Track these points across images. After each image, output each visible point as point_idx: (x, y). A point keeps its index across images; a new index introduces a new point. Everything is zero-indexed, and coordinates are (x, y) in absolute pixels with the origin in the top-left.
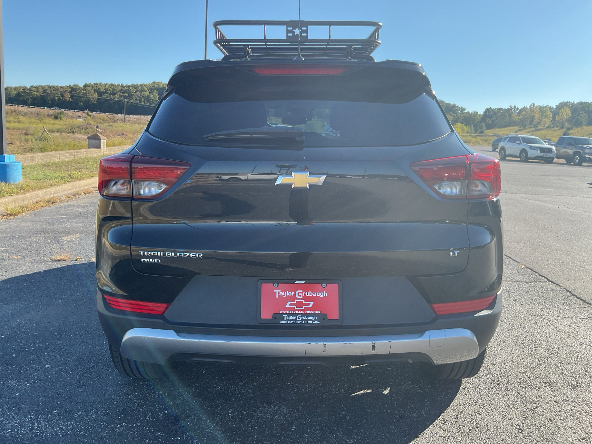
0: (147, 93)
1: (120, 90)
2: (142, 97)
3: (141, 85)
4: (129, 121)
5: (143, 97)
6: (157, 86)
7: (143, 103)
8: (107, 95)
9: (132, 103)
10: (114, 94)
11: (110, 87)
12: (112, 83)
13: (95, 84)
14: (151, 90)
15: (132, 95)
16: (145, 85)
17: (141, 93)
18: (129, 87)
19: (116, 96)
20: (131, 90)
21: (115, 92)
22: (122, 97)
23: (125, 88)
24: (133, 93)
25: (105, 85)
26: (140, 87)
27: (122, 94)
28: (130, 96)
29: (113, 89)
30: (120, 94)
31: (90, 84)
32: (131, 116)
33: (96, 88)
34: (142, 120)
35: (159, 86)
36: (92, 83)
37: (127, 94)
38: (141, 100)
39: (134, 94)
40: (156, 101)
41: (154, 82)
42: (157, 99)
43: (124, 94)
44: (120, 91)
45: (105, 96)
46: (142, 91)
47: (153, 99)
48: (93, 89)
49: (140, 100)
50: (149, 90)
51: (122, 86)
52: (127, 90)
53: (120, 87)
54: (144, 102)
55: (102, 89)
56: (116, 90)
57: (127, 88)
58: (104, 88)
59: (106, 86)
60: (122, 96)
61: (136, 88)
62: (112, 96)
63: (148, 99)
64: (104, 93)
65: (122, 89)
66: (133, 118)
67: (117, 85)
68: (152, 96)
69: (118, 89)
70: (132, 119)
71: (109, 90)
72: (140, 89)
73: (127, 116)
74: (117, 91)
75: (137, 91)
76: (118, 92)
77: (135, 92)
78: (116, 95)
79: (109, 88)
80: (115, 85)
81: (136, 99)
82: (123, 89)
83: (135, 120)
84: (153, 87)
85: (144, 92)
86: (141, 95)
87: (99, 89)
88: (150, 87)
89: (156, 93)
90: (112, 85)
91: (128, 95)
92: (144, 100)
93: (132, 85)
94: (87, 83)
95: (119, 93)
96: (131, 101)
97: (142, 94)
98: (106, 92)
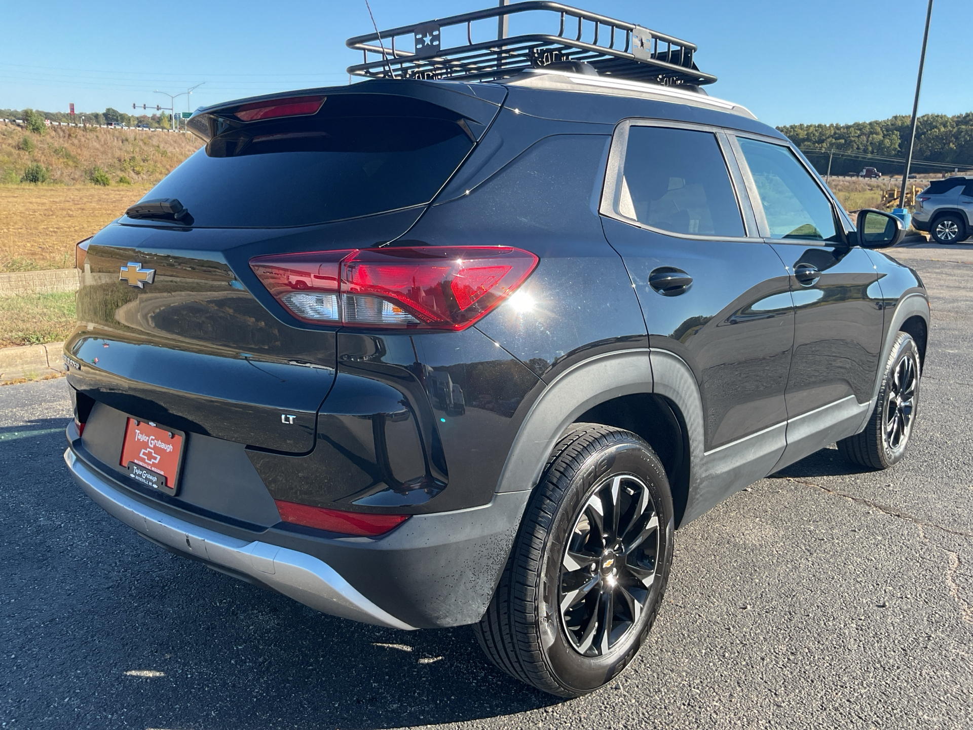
0: (880, 137)
1: (832, 134)
2: (868, 144)
3: (870, 124)
4: (836, 186)
5: (871, 143)
6: (899, 123)
7: (869, 156)
8: (809, 143)
9: (849, 156)
10: (821, 141)
11: (816, 131)
12: (820, 123)
13: (792, 127)
14: (887, 131)
15: (851, 141)
16: (877, 124)
17: (869, 137)
18: (848, 127)
19: (824, 145)
20: (851, 133)
21: (824, 137)
22: (834, 146)
23: (842, 130)
24: (853, 139)
25: (809, 127)
26: (869, 127)
27: (834, 141)
28: (848, 144)
29: (820, 133)
30: (831, 141)
31: (784, 127)
32: (841, 178)
33: (792, 134)
34: (859, 184)
35: (903, 123)
36: (788, 126)
37: (843, 141)
38: (867, 149)
39: (856, 139)
40: (895, 149)
41: (896, 117)
42: (897, 146)
43: (838, 141)
44: (831, 136)
45: (804, 146)
46: (871, 133)
47: (888, 147)
48: (788, 135)
49: (865, 151)
50: (885, 132)
51: (838, 128)
52: (844, 133)
53: (832, 129)
54: (872, 153)
55: (803, 134)
56: (825, 135)
57: (845, 131)
58: (806, 132)
59: (809, 129)
60: (834, 143)
61: (860, 130)
62: (817, 145)
63: (880, 147)
64: (804, 140)
65: (835, 133)
66: (843, 181)
67: (828, 126)
68: (887, 142)
69: (828, 133)
70: (841, 183)
71: (814, 135)
72: (867, 130)
73: (834, 177)
74: (827, 135)
75: (862, 134)
76: (829, 137)
77: (859, 137)
78: (823, 142)
79: (814, 132)
80: (825, 125)
81: (858, 148)
82: (837, 131)
83: (848, 184)
84: (892, 125)
85: (874, 135)
86: (867, 142)
87: (797, 134)
88: (888, 125)
89: (897, 135)
90: (820, 126)
91: (845, 141)
92: (873, 149)
93: (854, 124)
94: (780, 126)
95: (829, 140)
96: (849, 152)
97: (870, 139)
98: (808, 139)
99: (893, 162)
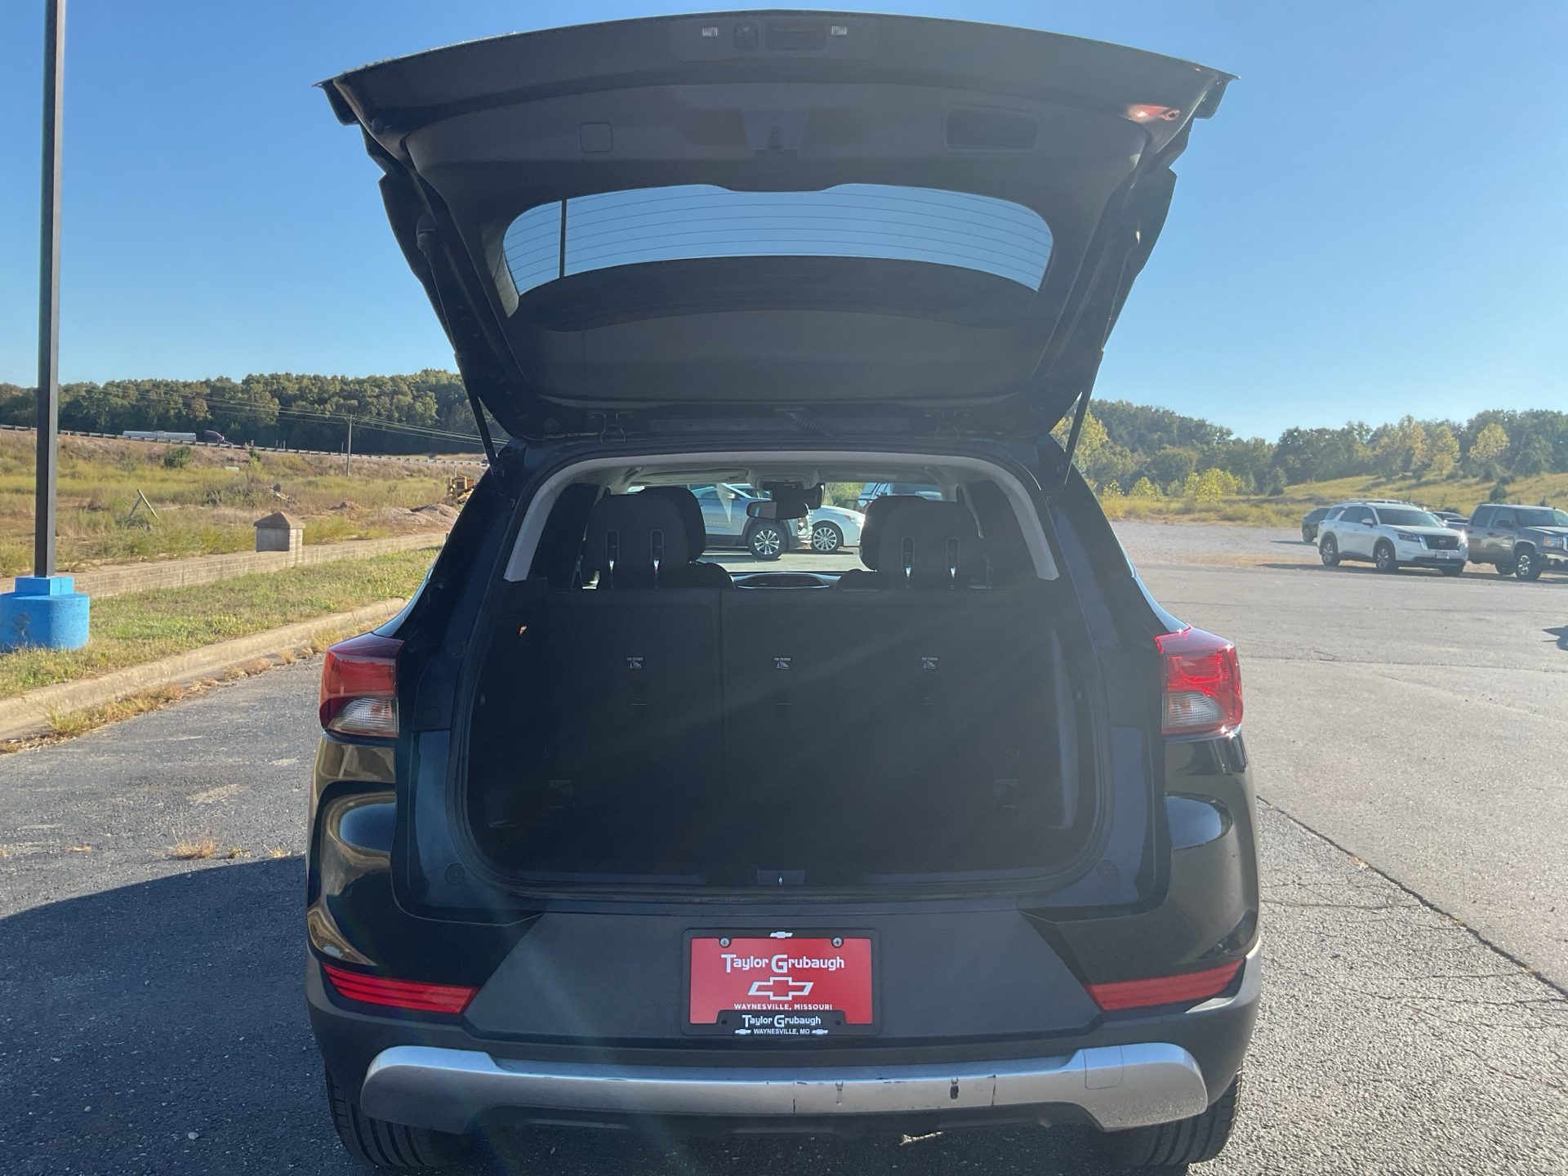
0: (409, 399)
1: (338, 391)
2: (393, 407)
3: (392, 379)
4: (360, 469)
5: (397, 407)
6: (433, 380)
7: (396, 425)
8: (304, 403)
9: (368, 424)
10: (322, 401)
11: (313, 385)
12: (317, 373)
13: (273, 377)
14: (417, 391)
15: (368, 403)
16: (401, 380)
17: (393, 398)
18: (360, 382)
19: (328, 406)
20: (365, 391)
21: (326, 396)
22: (343, 410)
23: (352, 385)
24: (370, 400)
25: (300, 379)
26: (391, 383)
27: (342, 401)
28: (363, 408)
29: (320, 388)
30: (338, 401)
31: (261, 375)
32: (365, 457)
33: (275, 387)
34: (393, 468)
35: (438, 381)
36: (266, 375)
37: (355, 402)
38: (392, 415)
39: (375, 401)
40: (431, 418)
41: (426, 371)
42: (434, 414)
43: (349, 402)
44: (337, 393)
45: (298, 406)
46: (395, 393)
47: (422, 414)
48: (269, 388)
49: (390, 418)
50: (415, 392)
51: (344, 381)
52: (356, 390)
53: (337, 383)
54: (400, 421)
55: (292, 389)
56: (327, 392)
57: (357, 387)
58: (297, 386)
59: (301, 382)
60: (342, 405)
61: (379, 387)
62: (316, 406)
63: (409, 415)
64: (295, 398)
65: (342, 390)
66: (369, 463)
67: (329, 378)
68: (419, 407)
69: (331, 389)
70: (367, 465)
71: (311, 391)
72: (389, 387)
73: (355, 457)
74: (331, 393)
75: (382, 393)
76: (333, 395)
77: (378, 397)
78: (326, 403)
79: (310, 386)
80: (325, 378)
81: (379, 414)
82: (345, 387)
83: (376, 466)
84: (423, 382)
85: (400, 397)
86: (391, 404)
87: (283, 388)
88: (417, 382)
89: (431, 397)
90: (316, 378)
91: (359, 403)
92: (400, 416)
93: (369, 378)
94: (254, 375)
95: (335, 399)
96: (366, 419)
97: (395, 401)
98: (302, 397)
99: (431, 435)
